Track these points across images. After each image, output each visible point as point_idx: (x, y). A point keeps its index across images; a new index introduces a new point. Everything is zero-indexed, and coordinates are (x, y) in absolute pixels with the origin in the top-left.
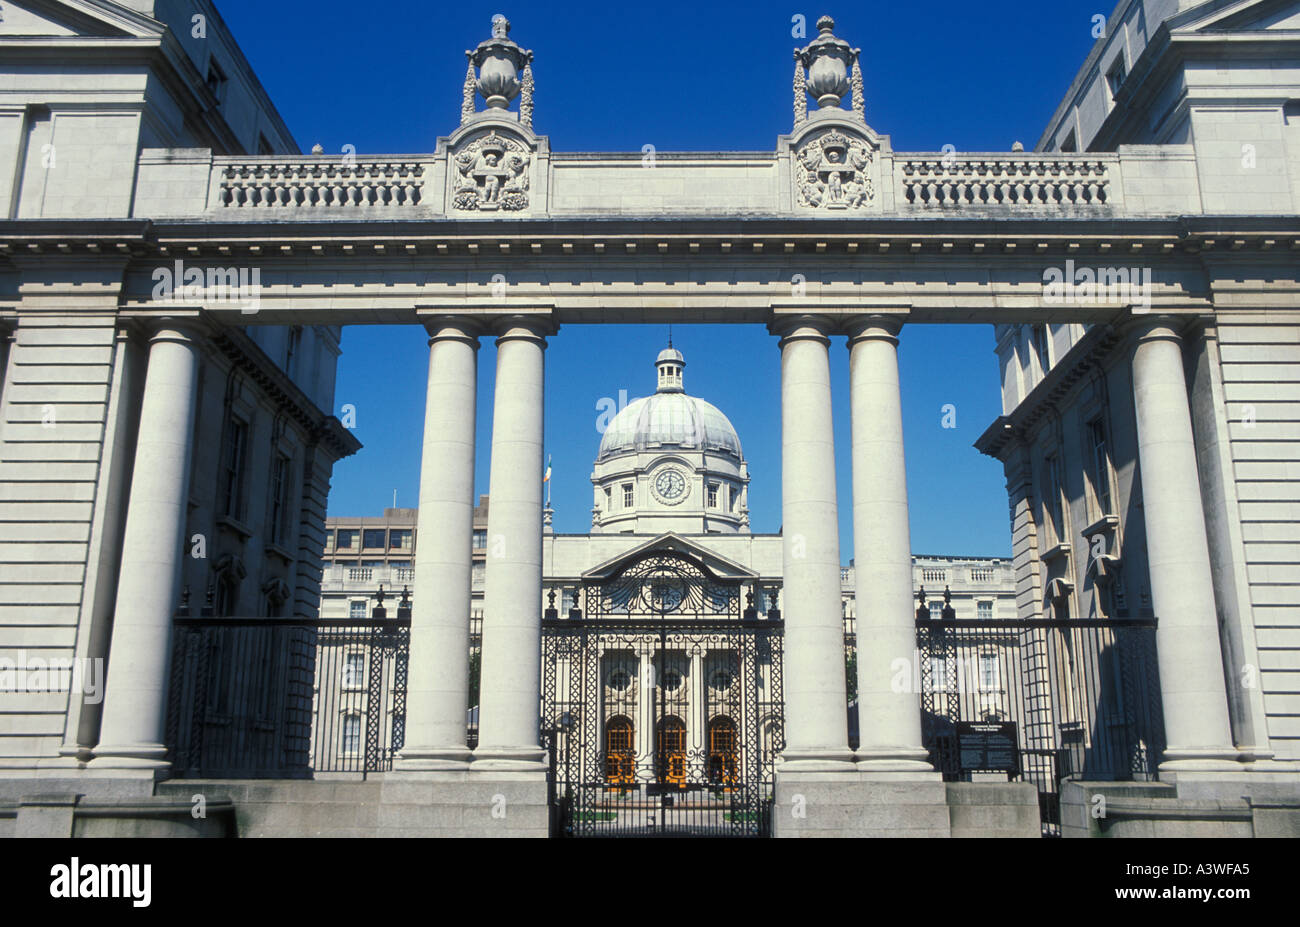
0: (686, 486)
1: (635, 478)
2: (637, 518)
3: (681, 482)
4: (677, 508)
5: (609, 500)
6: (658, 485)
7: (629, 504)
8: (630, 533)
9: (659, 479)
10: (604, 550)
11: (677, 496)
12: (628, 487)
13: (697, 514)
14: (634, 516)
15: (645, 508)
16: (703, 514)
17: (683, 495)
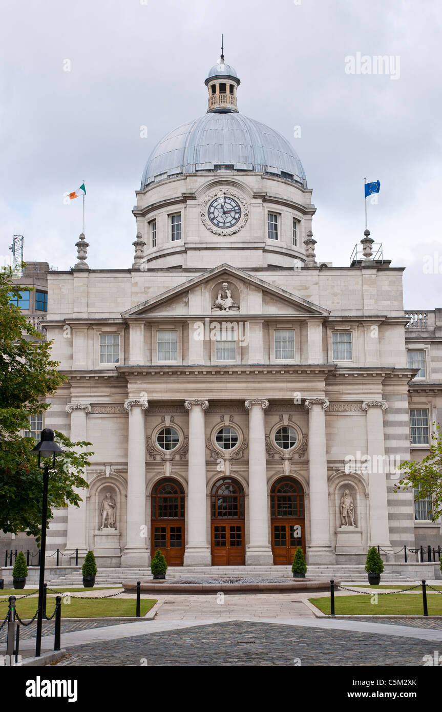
0: (243, 214)
1: (183, 205)
2: (185, 252)
4: (233, 239)
5: (154, 234)
6: (209, 213)
7: (176, 236)
8: (178, 268)
9: (211, 205)
10: (149, 288)
11: (232, 225)
12: (174, 217)
13: (256, 245)
14: (183, 249)
15: (196, 239)
16: (262, 245)
17: (239, 225)
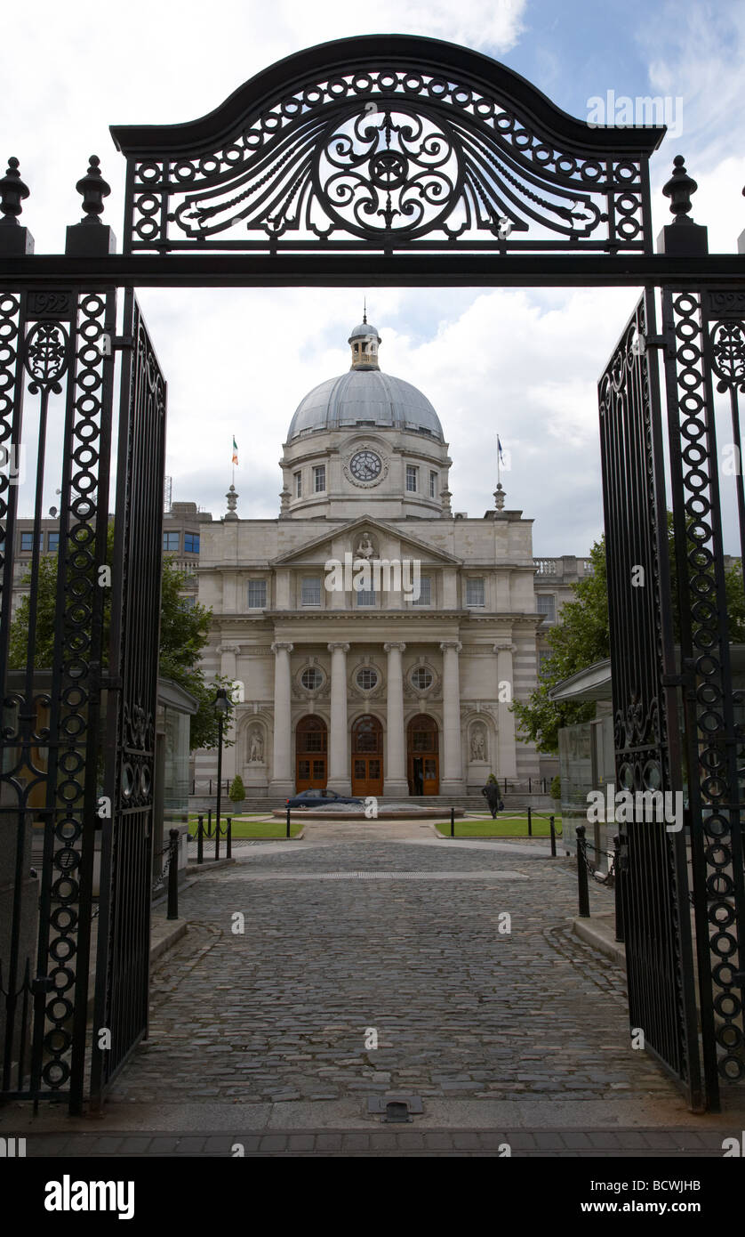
0: (383, 467)
1: (327, 459)
2: (329, 503)
3: (378, 463)
4: (373, 491)
5: (299, 486)
6: (351, 467)
7: (320, 488)
8: (323, 518)
9: (353, 459)
10: (294, 537)
11: (372, 478)
12: (319, 470)
13: (394, 497)
14: (326, 500)
15: (339, 491)
16: (401, 497)
17: (379, 478)
